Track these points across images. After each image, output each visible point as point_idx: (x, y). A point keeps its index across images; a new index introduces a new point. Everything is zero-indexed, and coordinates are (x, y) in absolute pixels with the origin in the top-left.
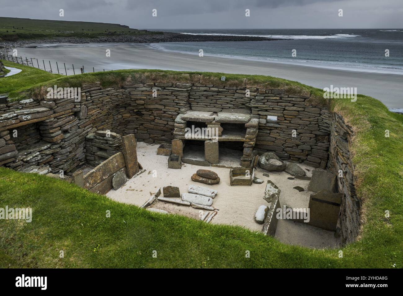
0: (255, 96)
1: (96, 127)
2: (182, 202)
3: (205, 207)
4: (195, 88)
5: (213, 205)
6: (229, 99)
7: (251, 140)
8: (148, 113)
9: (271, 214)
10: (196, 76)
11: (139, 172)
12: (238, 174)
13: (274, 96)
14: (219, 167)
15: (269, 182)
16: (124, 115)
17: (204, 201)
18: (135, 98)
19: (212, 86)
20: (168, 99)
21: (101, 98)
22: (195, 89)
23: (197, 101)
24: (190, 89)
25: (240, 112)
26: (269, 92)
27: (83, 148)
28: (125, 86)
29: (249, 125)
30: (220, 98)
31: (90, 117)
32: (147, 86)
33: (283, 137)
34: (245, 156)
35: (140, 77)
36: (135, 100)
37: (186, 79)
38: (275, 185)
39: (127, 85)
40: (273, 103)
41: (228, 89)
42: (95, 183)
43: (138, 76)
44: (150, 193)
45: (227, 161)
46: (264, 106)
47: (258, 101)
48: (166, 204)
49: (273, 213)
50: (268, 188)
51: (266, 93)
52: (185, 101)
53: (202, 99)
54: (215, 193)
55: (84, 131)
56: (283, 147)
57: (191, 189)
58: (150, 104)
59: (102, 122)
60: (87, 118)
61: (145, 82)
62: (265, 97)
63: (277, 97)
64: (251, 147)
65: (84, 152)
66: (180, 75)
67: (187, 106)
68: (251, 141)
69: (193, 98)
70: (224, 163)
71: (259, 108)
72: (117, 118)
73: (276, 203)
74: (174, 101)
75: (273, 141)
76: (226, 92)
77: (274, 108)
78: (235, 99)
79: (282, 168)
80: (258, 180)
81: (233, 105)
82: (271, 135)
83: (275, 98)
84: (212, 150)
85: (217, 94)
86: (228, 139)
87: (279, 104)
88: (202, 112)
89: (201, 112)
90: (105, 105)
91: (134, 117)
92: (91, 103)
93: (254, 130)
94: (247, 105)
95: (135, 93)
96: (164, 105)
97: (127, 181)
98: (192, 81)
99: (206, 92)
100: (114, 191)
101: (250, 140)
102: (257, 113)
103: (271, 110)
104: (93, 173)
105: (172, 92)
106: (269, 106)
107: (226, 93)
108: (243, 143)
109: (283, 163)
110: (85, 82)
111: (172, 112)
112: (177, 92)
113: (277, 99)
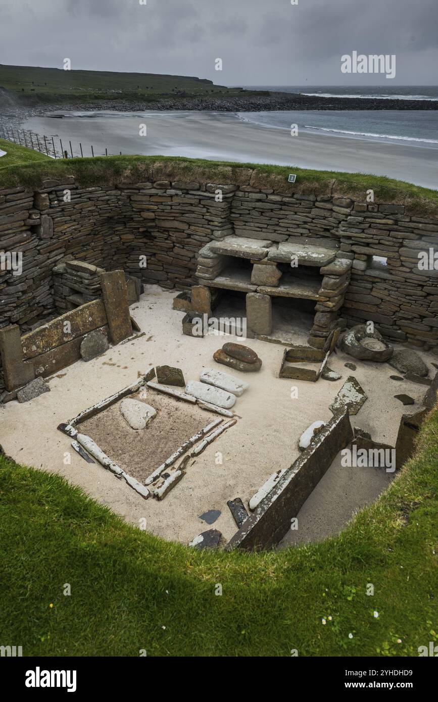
0: (347, 216)
1: (72, 254)
2: (182, 396)
3: (219, 409)
4: (240, 194)
5: (234, 409)
6: (300, 218)
7: (329, 298)
8: (162, 235)
9: (320, 440)
10: (244, 172)
11: (132, 335)
12: (298, 358)
13: (384, 218)
14: (270, 341)
15: (351, 379)
16: (124, 237)
17: (219, 399)
18: (139, 206)
19: (272, 191)
20: (193, 212)
21: (77, 204)
22: (240, 196)
23: (245, 219)
24: (231, 195)
25: (320, 246)
26: (373, 208)
27: (48, 287)
28: (120, 186)
29: (327, 271)
30: (285, 216)
31: (61, 236)
32: (158, 187)
33: (396, 298)
34: (316, 327)
35: (147, 170)
36: (140, 212)
37: (225, 177)
38: (360, 387)
39: (124, 183)
40: (381, 231)
41: (301, 200)
42: (47, 347)
43: (142, 167)
44: (139, 372)
45: (287, 332)
46: (363, 235)
47: (351, 225)
48: (158, 394)
49: (324, 438)
50: (344, 391)
51: (368, 210)
52: (222, 218)
53: (252, 215)
54: (244, 387)
55: (49, 259)
56: (393, 316)
57: (205, 375)
58: (164, 220)
59: (83, 246)
60: (54, 237)
61: (155, 180)
62: (365, 218)
63: (388, 219)
64: (328, 312)
65: (50, 294)
66: (215, 169)
67: (226, 227)
68: (329, 301)
69: (237, 212)
70: (280, 335)
71: (353, 238)
72: (111, 241)
73: (338, 422)
74: (203, 216)
75: (377, 305)
76: (296, 204)
77: (381, 241)
78: (313, 219)
79: (383, 358)
80: (331, 375)
81: (309, 230)
82: (373, 293)
83: (384, 221)
84: (258, 310)
85: (280, 207)
86: (288, 293)
87: (392, 233)
88: (252, 240)
89: (250, 240)
90: (86, 217)
91: (140, 241)
92: (60, 211)
93: (335, 280)
94: (333, 231)
95: (139, 198)
96: (188, 223)
97: (108, 348)
98: (236, 180)
99: (261, 203)
100: (84, 363)
101: (328, 299)
102: (349, 248)
103: (376, 244)
104: (45, 329)
105: (200, 200)
106: (372, 236)
107: (296, 206)
108: (314, 302)
109: (387, 346)
110: (47, 174)
111: (202, 237)
112: (209, 201)
113: (388, 224)
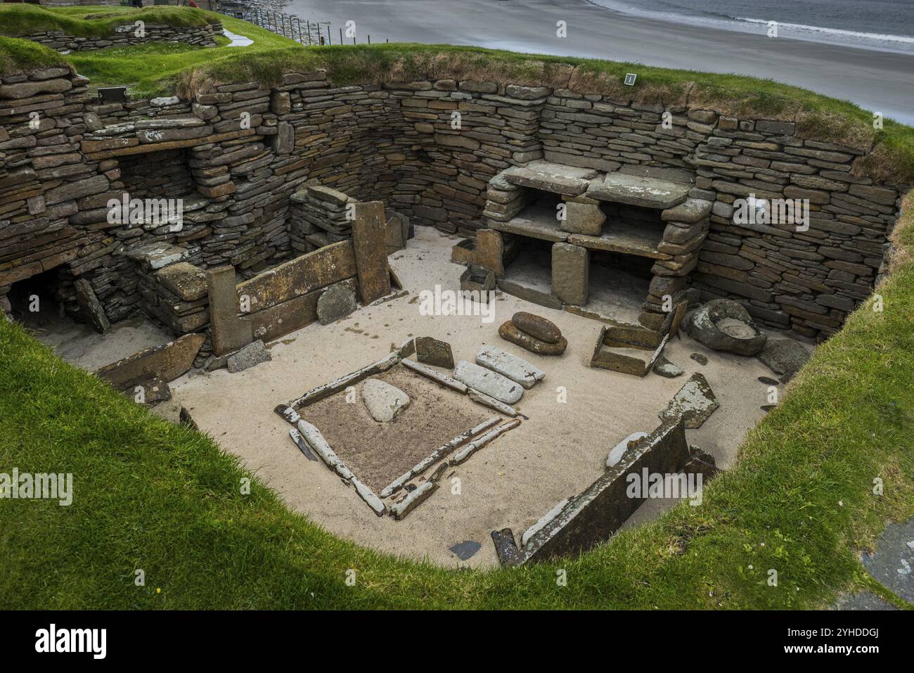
0: (707, 135)
1: (318, 177)
2: (448, 382)
3: (497, 404)
4: (554, 101)
5: (519, 405)
6: (640, 138)
7: (674, 256)
8: (442, 156)
9: (634, 457)
10: (561, 70)
11: (390, 293)
12: (622, 341)
13: (764, 141)
14: (584, 315)
15: (698, 377)
16: (390, 157)
17: (502, 390)
18: (413, 115)
19: (600, 97)
20: (486, 125)
21: (327, 108)
22: (554, 103)
23: (559, 137)
24: (540, 102)
25: (667, 179)
26: (747, 126)
27: (283, 221)
28: (388, 85)
29: (672, 215)
30: (617, 135)
31: (304, 152)
32: (439, 88)
33: (776, 261)
34: (652, 297)
35: (425, 63)
36: (414, 123)
37: (533, 75)
38: (710, 390)
39: (393, 82)
40: (757, 160)
41: (642, 111)
42: (272, 300)
43: (419, 59)
44: (393, 345)
45: (610, 303)
46: (730, 166)
47: (713, 150)
48: (416, 377)
49: (641, 455)
50: (685, 393)
51: (739, 128)
52: (527, 135)
53: (571, 132)
54: (537, 376)
55: (286, 182)
56: (772, 289)
57: (483, 354)
58: (446, 135)
59: (334, 167)
60: (294, 152)
61: (436, 77)
62: (735, 139)
63: (770, 142)
64: (670, 276)
65: (286, 230)
66: (520, 64)
67: (532, 148)
68: (672, 260)
69: (548, 127)
70: (598, 307)
71: (714, 170)
72: (373, 163)
73: (664, 434)
74: (500, 130)
75: (746, 271)
76: (634, 117)
77: (758, 176)
78: (658, 139)
79: (751, 349)
80: (668, 368)
81: (652, 155)
82: (742, 253)
83: (762, 145)
84: (568, 269)
85: (611, 121)
86: (612, 246)
87: (775, 164)
88: (568, 167)
89: (564, 167)
90: (339, 126)
91: (413, 163)
92: (304, 118)
93: (683, 230)
94: (686, 158)
95: (413, 103)
96: (478, 141)
97: (356, 309)
98: (549, 81)
99: (583, 115)
100: (320, 326)
101: (671, 257)
102: (708, 184)
103: (748, 179)
104: (270, 276)
105: (497, 108)
106: (743, 167)
107: (633, 119)
108: (652, 261)
109: (758, 332)
110: (289, 66)
111: (497, 161)
112: (510, 110)
113: (768, 150)
